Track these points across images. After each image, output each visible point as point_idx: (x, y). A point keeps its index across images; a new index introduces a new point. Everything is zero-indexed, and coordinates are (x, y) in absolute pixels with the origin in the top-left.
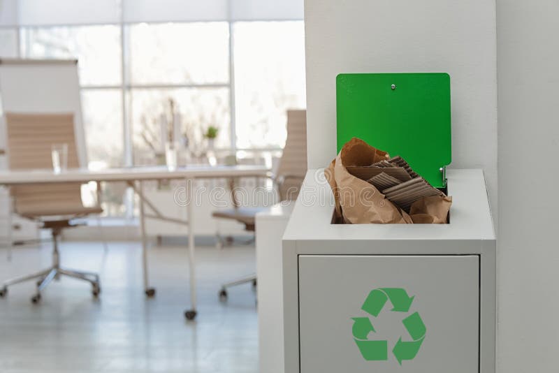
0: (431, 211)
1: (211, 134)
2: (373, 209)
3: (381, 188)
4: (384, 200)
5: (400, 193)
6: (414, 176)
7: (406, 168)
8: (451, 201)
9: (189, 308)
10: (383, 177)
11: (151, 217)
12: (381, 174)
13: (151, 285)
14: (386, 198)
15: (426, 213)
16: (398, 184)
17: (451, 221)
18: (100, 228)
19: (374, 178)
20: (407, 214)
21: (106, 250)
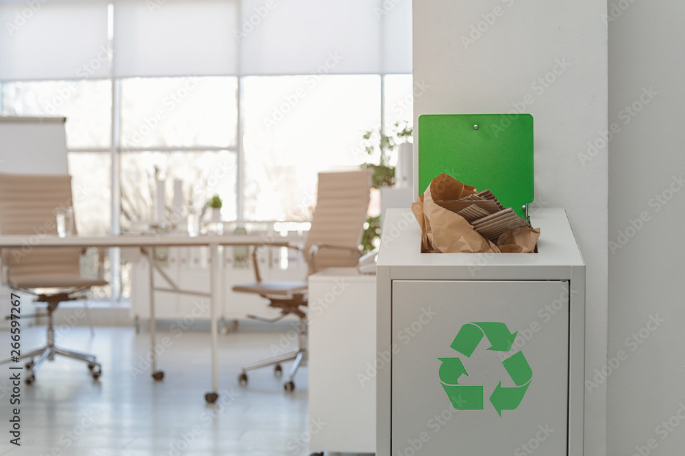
0: (519, 241)
1: (216, 204)
2: (462, 239)
3: (470, 220)
4: (473, 232)
5: (488, 224)
6: (502, 208)
7: (496, 201)
8: (539, 233)
9: (210, 390)
10: (473, 209)
11: (164, 290)
12: (472, 206)
13: (159, 368)
14: (474, 229)
15: (515, 243)
16: (486, 216)
17: (539, 250)
18: (86, 309)
19: (464, 210)
20: (494, 245)
21: (93, 334)
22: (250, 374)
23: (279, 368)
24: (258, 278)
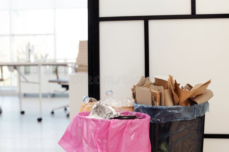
9: (39, 117)
11: (23, 82)
13: (23, 110)
22: (55, 112)
23: (66, 109)
24: (58, 78)
